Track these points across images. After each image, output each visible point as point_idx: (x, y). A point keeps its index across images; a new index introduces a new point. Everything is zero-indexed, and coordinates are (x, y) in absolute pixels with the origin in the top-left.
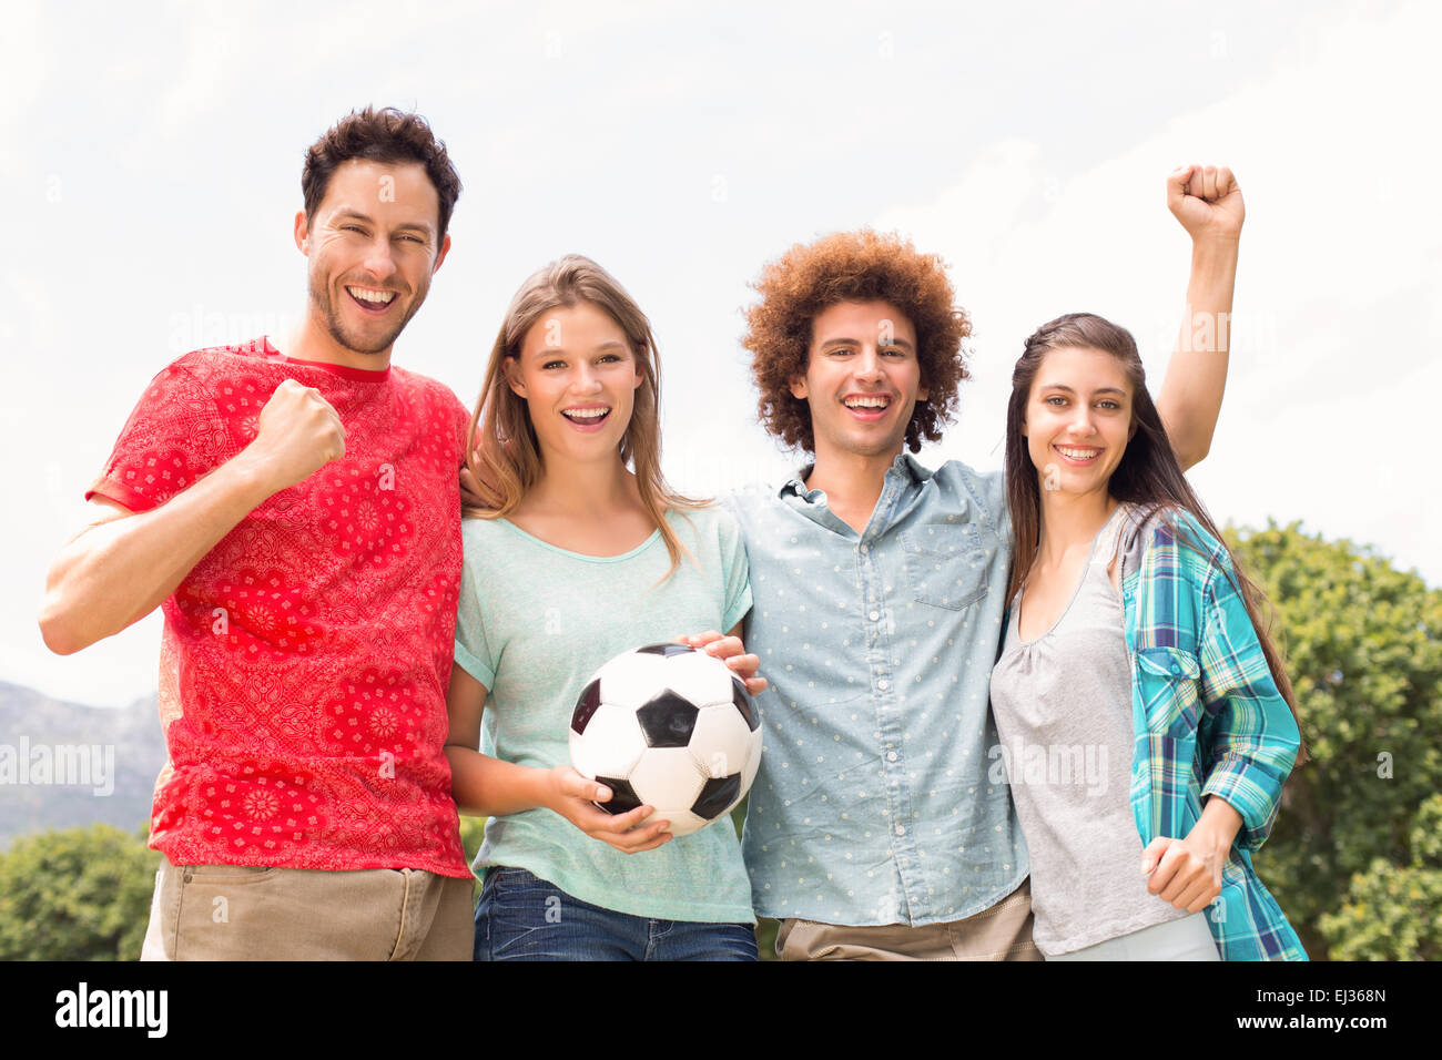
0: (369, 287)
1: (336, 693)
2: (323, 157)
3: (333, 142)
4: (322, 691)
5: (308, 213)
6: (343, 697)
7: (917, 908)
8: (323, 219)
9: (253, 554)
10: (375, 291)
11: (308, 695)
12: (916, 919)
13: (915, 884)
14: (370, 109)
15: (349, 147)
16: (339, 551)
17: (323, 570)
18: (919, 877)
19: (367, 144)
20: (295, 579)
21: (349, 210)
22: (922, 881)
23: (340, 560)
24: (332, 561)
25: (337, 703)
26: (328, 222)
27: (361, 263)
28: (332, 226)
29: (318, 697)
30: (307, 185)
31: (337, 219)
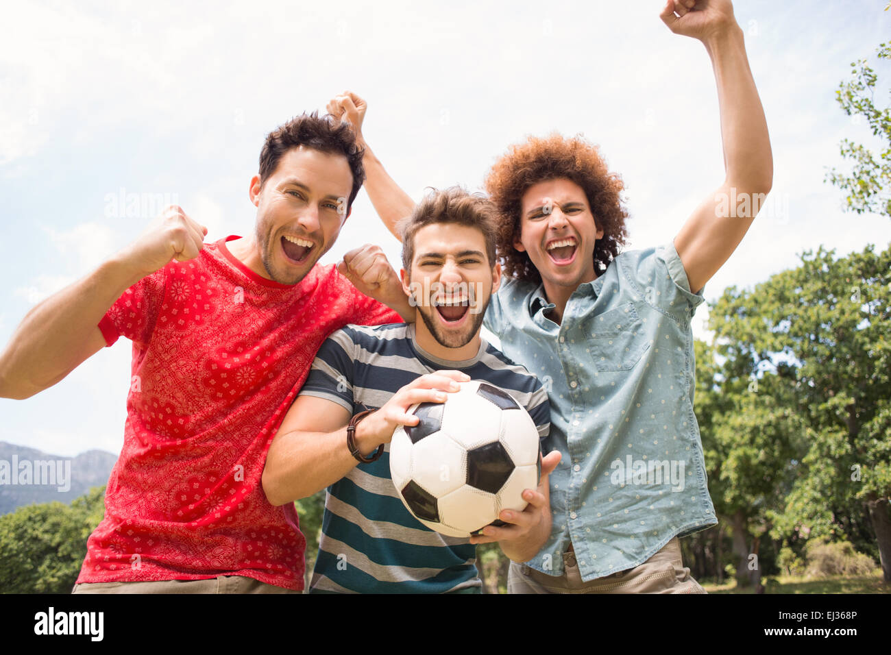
0: (299, 236)
1: (184, 486)
2: (279, 142)
3: (289, 131)
4: (176, 484)
5: (262, 178)
6: (189, 490)
7: (585, 568)
8: (274, 184)
9: (159, 390)
10: (303, 240)
11: (167, 485)
12: (585, 576)
13: (582, 552)
14: (317, 112)
15: (299, 136)
16: (214, 398)
17: (201, 409)
18: (585, 547)
19: (313, 137)
20: (181, 411)
21: (295, 180)
22: (588, 549)
23: (214, 405)
24: (208, 404)
25: (184, 493)
26: (277, 186)
27: (296, 220)
28: (280, 188)
29: (173, 487)
30: (263, 159)
31: (286, 185)
